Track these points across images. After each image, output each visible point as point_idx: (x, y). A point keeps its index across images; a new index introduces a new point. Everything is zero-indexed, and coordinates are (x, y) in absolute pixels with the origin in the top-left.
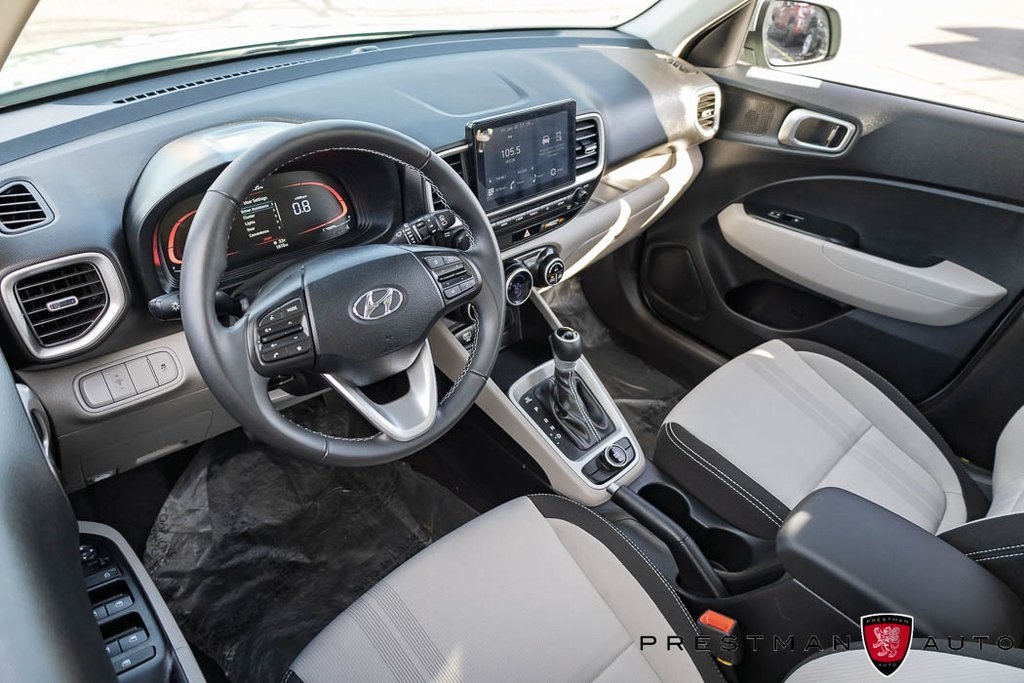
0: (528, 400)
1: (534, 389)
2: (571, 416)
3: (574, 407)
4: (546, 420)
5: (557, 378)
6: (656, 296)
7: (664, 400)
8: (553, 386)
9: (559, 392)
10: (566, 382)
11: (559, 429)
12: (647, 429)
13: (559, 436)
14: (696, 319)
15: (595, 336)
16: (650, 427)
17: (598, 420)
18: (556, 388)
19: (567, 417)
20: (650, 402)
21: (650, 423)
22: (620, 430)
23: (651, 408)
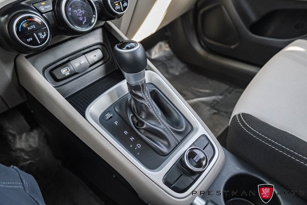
0: (108, 116)
1: (114, 105)
2: (148, 124)
3: (150, 116)
4: (126, 133)
5: (131, 92)
6: (208, 40)
7: (221, 95)
8: (131, 100)
9: (136, 104)
10: (140, 94)
11: (139, 139)
12: (215, 114)
13: (139, 146)
14: (233, 47)
15: (179, 69)
16: (216, 111)
17: (176, 124)
18: (133, 102)
19: (145, 126)
20: (213, 98)
21: (216, 109)
22: (197, 130)
23: (214, 100)
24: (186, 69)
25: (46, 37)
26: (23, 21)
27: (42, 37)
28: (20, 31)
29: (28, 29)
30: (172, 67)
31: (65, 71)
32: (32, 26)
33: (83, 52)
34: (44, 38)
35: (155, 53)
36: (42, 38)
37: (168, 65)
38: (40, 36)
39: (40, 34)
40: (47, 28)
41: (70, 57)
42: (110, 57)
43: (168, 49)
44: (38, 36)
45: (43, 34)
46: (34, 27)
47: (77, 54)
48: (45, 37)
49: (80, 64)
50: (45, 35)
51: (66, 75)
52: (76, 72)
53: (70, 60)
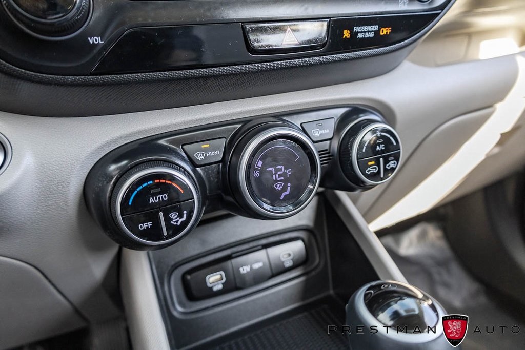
24: (483, 300)
25: (184, 224)
26: (143, 184)
27: (177, 222)
28: (130, 204)
29: (151, 201)
30: (447, 285)
31: (215, 280)
32: (160, 196)
33: (264, 242)
34: (179, 224)
35: (411, 244)
36: (175, 224)
37: (436, 277)
38: (172, 220)
39: (174, 215)
40: (194, 201)
41: (235, 249)
42: (319, 263)
43: (442, 244)
44: (168, 220)
45: (181, 216)
46: (165, 197)
47: (251, 245)
48: (182, 222)
49: (251, 268)
50: (184, 218)
51: (215, 289)
52: (238, 285)
53: (234, 255)
